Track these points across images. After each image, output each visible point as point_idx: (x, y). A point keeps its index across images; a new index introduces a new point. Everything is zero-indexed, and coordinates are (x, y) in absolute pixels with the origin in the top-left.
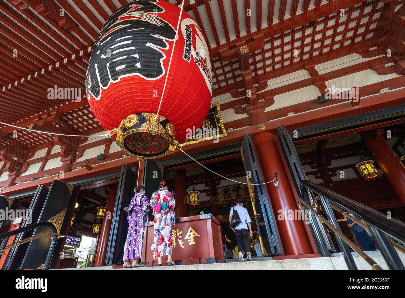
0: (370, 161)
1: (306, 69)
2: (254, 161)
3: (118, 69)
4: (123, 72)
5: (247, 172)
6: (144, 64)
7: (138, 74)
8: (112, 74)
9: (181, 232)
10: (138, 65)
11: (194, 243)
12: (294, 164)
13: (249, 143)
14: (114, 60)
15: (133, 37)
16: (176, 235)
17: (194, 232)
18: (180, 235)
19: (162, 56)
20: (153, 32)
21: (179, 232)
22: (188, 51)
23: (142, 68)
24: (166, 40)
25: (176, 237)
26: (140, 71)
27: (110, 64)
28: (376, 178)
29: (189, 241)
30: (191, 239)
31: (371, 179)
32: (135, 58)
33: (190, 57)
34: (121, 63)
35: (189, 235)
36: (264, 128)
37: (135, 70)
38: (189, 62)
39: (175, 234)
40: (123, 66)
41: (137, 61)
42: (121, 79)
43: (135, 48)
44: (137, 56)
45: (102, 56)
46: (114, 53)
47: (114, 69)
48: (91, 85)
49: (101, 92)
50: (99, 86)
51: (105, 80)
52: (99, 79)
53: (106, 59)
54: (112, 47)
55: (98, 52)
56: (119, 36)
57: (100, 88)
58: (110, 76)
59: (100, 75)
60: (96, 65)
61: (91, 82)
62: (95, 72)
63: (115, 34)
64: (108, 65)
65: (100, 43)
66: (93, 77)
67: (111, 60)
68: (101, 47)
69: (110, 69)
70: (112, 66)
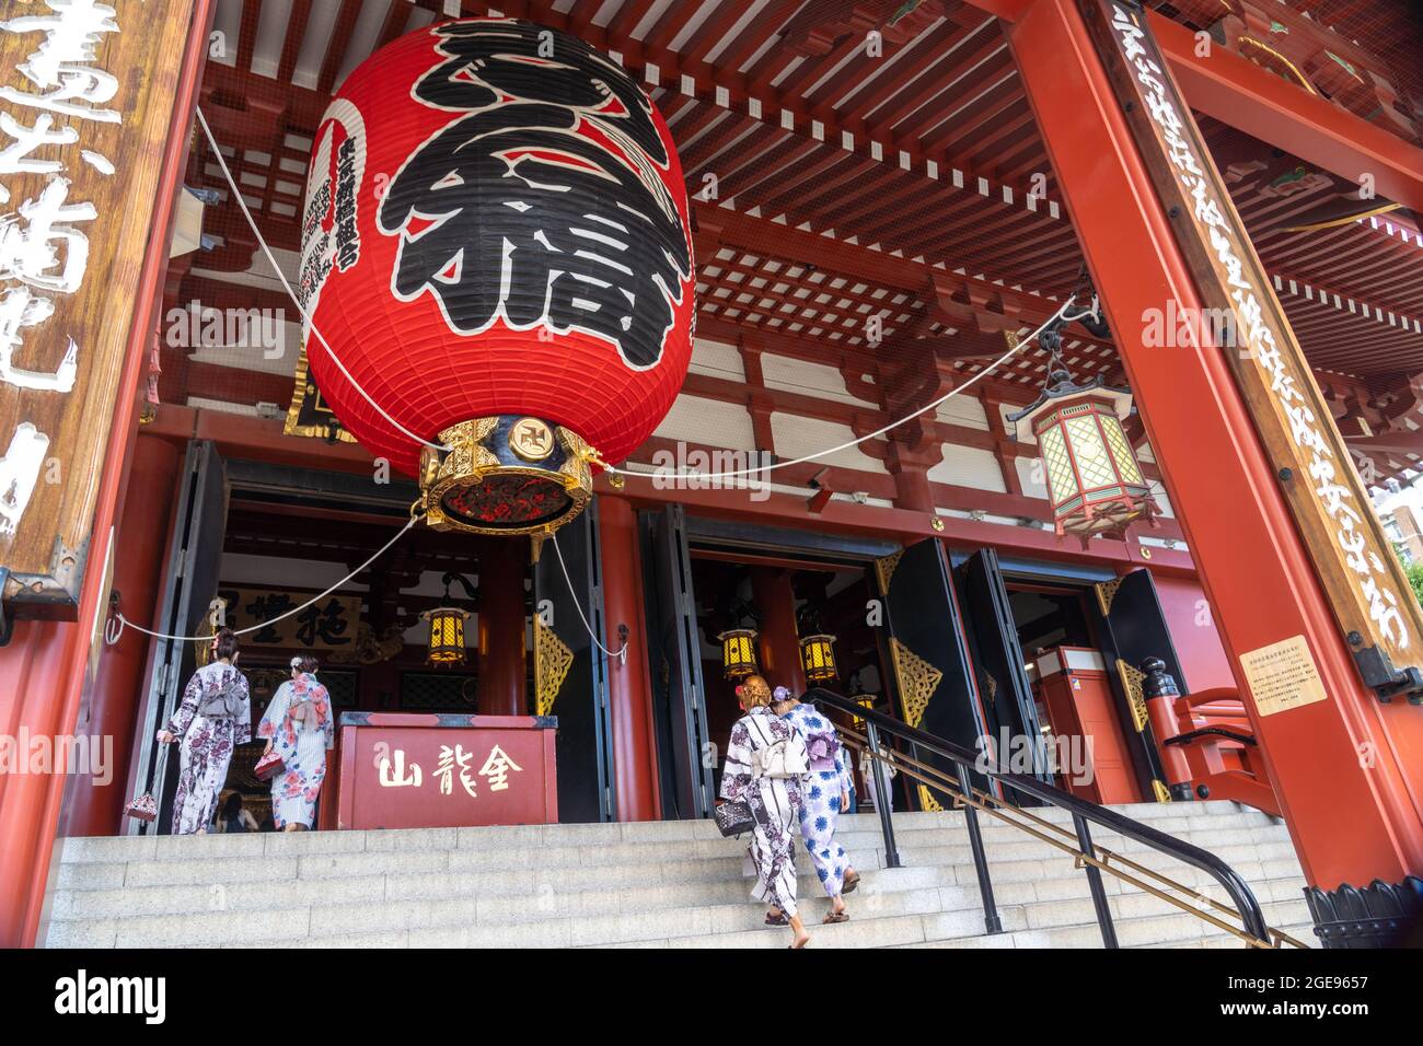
1: (742, 353)
2: (596, 584)
3: (578, 303)
4: (585, 318)
5: (541, 605)
6: (639, 327)
7: (615, 342)
9: (470, 756)
10: (626, 322)
11: (506, 786)
14: (577, 277)
15: (631, 235)
16: (455, 762)
17: (505, 757)
18: (465, 762)
19: (670, 323)
20: (668, 245)
21: (463, 754)
23: (630, 334)
24: (682, 278)
25: (452, 766)
26: (624, 338)
29: (491, 780)
30: (497, 775)
32: (627, 301)
34: (592, 293)
35: (493, 765)
36: (623, 484)
37: (615, 330)
39: (452, 759)
40: (594, 307)
41: (626, 311)
42: (573, 332)
43: (632, 274)
44: (631, 297)
45: (539, 236)
46: (579, 253)
47: (568, 300)
48: (456, 280)
49: (488, 326)
50: (493, 308)
51: (524, 307)
52: (505, 291)
53: (552, 254)
54: (575, 231)
55: (521, 206)
56: (595, 206)
57: (496, 315)
58: (547, 307)
59: (513, 285)
60: (508, 247)
61: (464, 274)
62: (498, 261)
63: (582, 188)
64: (554, 274)
65: (517, 169)
66: (482, 271)
67: (567, 269)
68: (528, 192)
69: (555, 291)
70: (564, 286)
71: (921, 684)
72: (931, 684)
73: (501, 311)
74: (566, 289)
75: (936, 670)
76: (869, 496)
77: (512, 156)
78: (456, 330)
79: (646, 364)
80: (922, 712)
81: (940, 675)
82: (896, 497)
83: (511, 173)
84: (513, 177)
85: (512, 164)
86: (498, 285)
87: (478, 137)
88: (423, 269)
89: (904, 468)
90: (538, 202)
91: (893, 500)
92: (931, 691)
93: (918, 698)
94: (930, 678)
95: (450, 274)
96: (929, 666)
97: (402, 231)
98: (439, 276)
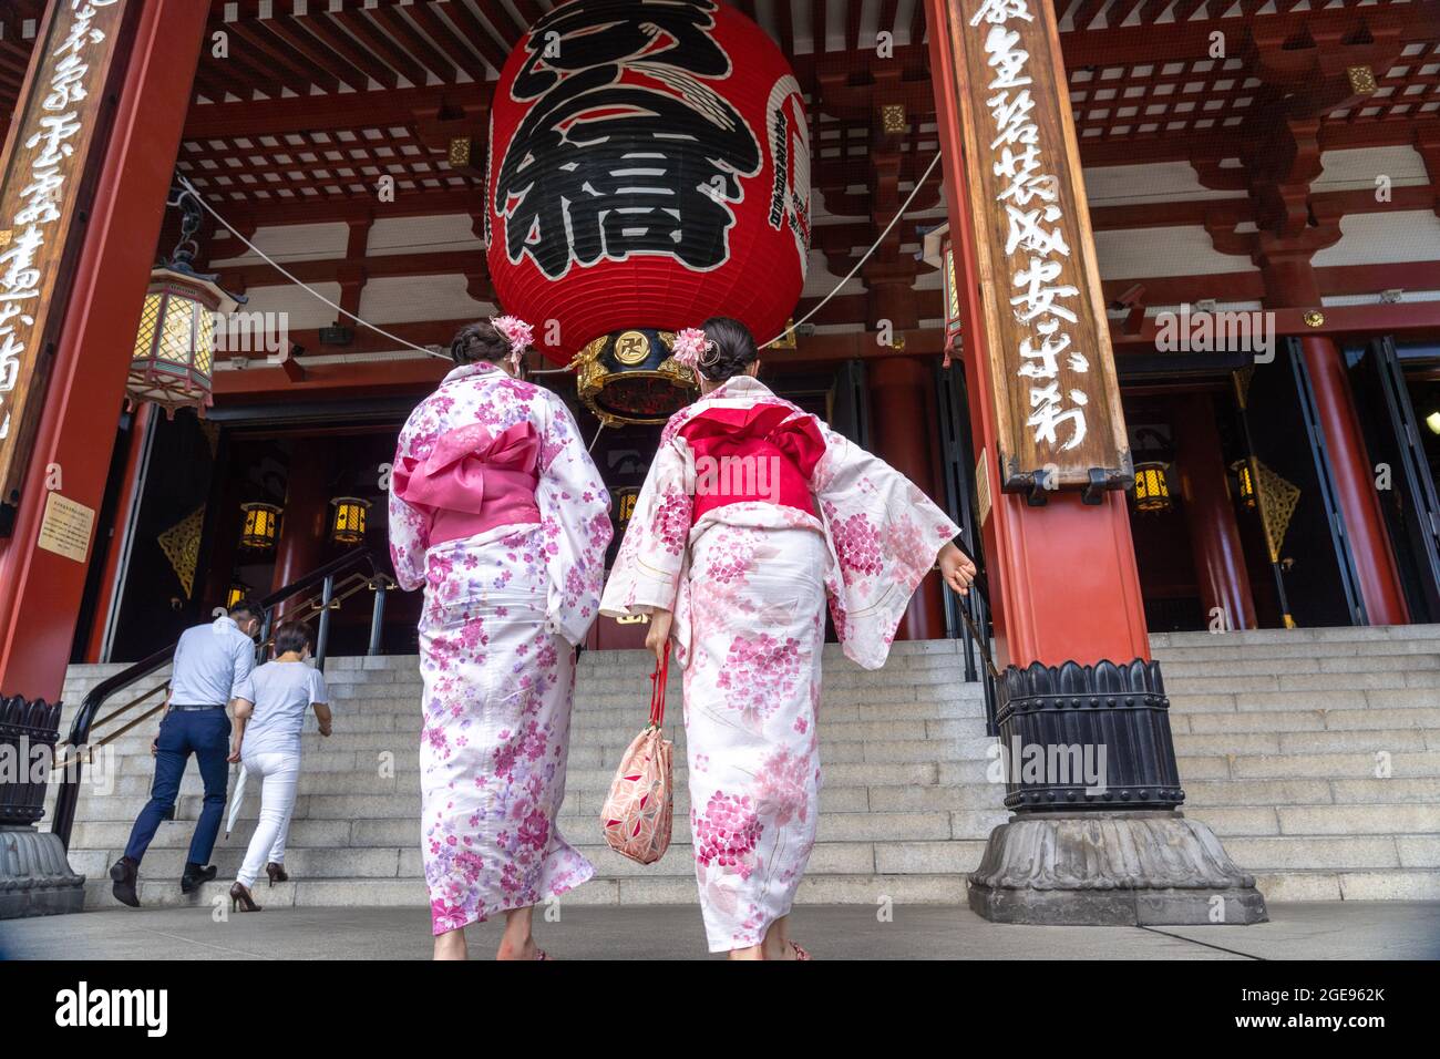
0: (1160, 463)
3: (627, 232)
4: (637, 243)
6: (690, 236)
7: (671, 254)
8: (610, 241)
10: (677, 236)
12: (955, 464)
13: (857, 387)
14: (622, 211)
15: (669, 159)
19: (729, 221)
22: (779, 199)
23: (684, 244)
24: (740, 177)
26: (677, 248)
27: (607, 217)
28: (1162, 511)
31: (1149, 511)
32: (673, 218)
33: (782, 215)
34: (637, 221)
36: (903, 345)
37: (670, 246)
38: (778, 230)
40: (643, 231)
41: (674, 226)
43: (673, 194)
44: (676, 213)
45: (587, 187)
46: (620, 191)
47: (618, 232)
48: (538, 241)
49: (568, 269)
50: (566, 255)
51: (587, 248)
52: (570, 239)
53: (599, 198)
54: (614, 173)
55: (571, 167)
56: (632, 145)
57: (570, 259)
58: (604, 242)
59: (575, 232)
60: (565, 203)
61: (541, 234)
62: (561, 218)
63: (619, 133)
64: (602, 215)
65: (568, 136)
66: (553, 228)
67: (612, 208)
68: (577, 153)
69: (606, 228)
70: (612, 222)
71: (1281, 505)
72: (1290, 503)
73: (573, 256)
74: (615, 223)
75: (1294, 488)
76: (1217, 302)
77: (564, 126)
78: (550, 278)
79: (712, 264)
80: (1283, 535)
81: (1297, 493)
82: (1263, 295)
83: (565, 140)
84: (566, 144)
85: (564, 132)
86: (564, 236)
87: (544, 117)
88: (520, 237)
89: (1273, 260)
90: (581, 158)
91: (1262, 299)
92: (1291, 510)
93: (1278, 520)
94: (1288, 497)
95: (534, 237)
96: (1287, 483)
97: (505, 211)
98: (528, 240)
